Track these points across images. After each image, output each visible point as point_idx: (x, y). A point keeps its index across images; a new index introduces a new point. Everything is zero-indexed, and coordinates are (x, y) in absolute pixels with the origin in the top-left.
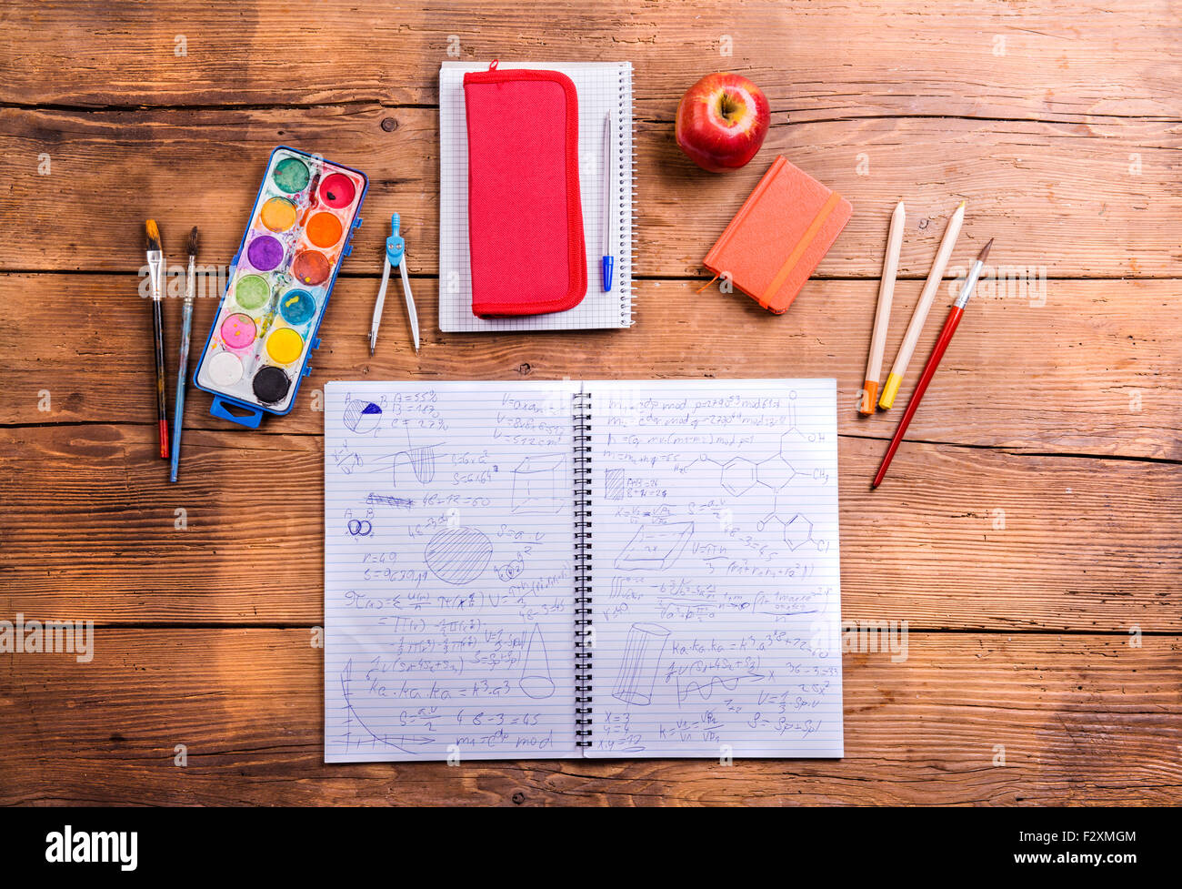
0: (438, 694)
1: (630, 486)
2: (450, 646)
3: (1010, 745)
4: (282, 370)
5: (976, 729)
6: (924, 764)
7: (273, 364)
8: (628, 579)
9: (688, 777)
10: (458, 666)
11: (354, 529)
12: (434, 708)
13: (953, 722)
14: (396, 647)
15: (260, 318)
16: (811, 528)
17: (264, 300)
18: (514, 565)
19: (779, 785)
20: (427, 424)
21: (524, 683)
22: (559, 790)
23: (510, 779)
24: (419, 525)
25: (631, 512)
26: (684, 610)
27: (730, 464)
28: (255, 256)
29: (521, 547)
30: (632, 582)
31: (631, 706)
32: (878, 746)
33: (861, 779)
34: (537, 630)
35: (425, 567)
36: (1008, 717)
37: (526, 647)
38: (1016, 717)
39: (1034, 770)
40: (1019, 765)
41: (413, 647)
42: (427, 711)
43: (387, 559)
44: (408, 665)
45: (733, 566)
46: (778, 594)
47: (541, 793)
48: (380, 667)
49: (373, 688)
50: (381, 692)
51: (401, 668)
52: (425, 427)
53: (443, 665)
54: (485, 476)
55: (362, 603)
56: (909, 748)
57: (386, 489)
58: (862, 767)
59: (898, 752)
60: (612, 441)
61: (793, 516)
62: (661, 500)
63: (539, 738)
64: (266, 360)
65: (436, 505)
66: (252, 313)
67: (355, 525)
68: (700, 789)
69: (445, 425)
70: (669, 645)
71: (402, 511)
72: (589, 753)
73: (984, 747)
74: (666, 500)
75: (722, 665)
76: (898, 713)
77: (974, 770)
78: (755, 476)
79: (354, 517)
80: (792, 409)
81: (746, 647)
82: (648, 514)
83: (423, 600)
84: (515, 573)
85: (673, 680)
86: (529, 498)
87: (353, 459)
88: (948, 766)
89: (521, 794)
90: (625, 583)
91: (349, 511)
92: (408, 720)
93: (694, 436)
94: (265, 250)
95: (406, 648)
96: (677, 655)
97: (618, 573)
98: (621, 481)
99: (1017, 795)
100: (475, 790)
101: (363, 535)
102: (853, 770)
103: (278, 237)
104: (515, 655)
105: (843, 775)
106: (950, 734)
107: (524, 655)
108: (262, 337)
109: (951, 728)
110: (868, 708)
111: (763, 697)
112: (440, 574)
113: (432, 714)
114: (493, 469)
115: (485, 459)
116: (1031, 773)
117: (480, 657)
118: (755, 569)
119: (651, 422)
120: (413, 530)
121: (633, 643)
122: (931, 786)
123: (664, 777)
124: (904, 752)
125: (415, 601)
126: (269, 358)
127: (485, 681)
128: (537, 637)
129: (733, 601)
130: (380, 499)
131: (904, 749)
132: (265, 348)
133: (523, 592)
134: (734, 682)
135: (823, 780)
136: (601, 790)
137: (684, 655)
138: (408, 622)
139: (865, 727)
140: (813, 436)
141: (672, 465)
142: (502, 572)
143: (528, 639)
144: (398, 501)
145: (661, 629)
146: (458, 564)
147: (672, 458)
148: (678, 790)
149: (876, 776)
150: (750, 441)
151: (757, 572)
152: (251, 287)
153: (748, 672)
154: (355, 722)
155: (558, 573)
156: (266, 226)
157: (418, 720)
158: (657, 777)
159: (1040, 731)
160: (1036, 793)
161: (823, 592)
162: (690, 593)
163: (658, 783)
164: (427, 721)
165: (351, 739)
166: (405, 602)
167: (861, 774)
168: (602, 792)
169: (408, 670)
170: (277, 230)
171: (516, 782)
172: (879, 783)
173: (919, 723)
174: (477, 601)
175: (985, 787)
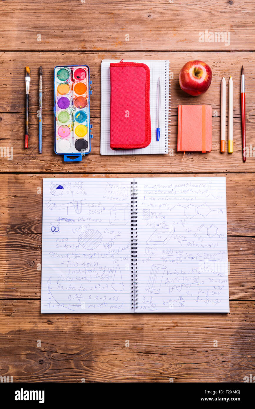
0: (82, 289)
1: (152, 215)
2: (87, 272)
3: (220, 342)
4: (83, 139)
5: (208, 336)
6: (189, 349)
7: (79, 138)
8: (151, 248)
9: (103, 354)
10: (90, 279)
11: (53, 230)
12: (81, 294)
13: (199, 333)
14: (67, 272)
15: (70, 124)
16: (217, 230)
17: (68, 118)
18: (110, 243)
19: (136, 357)
20: (80, 193)
21: (113, 285)
22: (56, 359)
23: (38, 355)
24: (76, 229)
25: (152, 224)
26: (171, 259)
27: (188, 207)
28: (60, 105)
29: (113, 237)
30: (153, 250)
31: (152, 294)
32: (172, 342)
33: (166, 355)
34: (118, 266)
35: (78, 243)
36: (219, 331)
37: (114, 272)
38: (222, 332)
39: (229, 351)
40: (223, 349)
41: (74, 272)
42: (78, 295)
43: (65, 241)
44: (72, 279)
45: (189, 244)
46: (205, 254)
47: (49, 360)
48: (62, 279)
49: (59, 287)
50: (62, 288)
51: (69, 280)
52: (79, 194)
53: (84, 279)
54: (100, 211)
55: (55, 256)
56: (183, 343)
57: (65, 216)
58: (166, 350)
59: (179, 345)
60: (145, 199)
61: (211, 225)
62: (163, 220)
63: (119, 305)
64: (77, 138)
65: (82, 221)
66: (66, 124)
67: (53, 229)
68: (107, 358)
69: (86, 193)
70: (166, 272)
71: (71, 223)
72: (137, 311)
73: (211, 342)
74: (165, 220)
75: (185, 279)
76: (179, 330)
77: (207, 351)
78: (197, 211)
79: (53, 225)
80: (210, 187)
81: (194, 273)
82: (158, 225)
83: (78, 255)
84: (111, 246)
85: (167, 285)
86: (116, 219)
87: (53, 205)
88: (198, 349)
89: (42, 360)
90: (150, 250)
91: (51, 223)
92: (71, 298)
93: (174, 197)
94: (63, 102)
95: (71, 272)
96: (169, 275)
97: (147, 246)
98: (149, 213)
99: (223, 360)
100: (25, 359)
101: (56, 232)
102: (163, 351)
103: (66, 96)
104: (110, 275)
105: (159, 353)
106: (198, 338)
107: (113, 276)
108: (72, 131)
109: (199, 336)
110: (169, 328)
111: (200, 291)
112: (83, 246)
113: (80, 296)
114: (103, 209)
115: (100, 205)
116: (228, 352)
117: (98, 276)
118: (197, 245)
119: (159, 192)
120: (74, 230)
121: (153, 271)
122: (191, 357)
123: (94, 354)
124: (182, 344)
125: (75, 256)
126: (77, 136)
127: (99, 285)
128: (118, 269)
129: (189, 256)
130: (62, 219)
131: (182, 343)
132: (75, 134)
133: (113, 253)
134: (190, 285)
135: (152, 355)
136: (71, 359)
137: (171, 275)
138: (72, 263)
139: (167, 335)
140: (217, 197)
141: (167, 207)
142: (106, 246)
143: (115, 270)
144: (69, 220)
145: (164, 266)
146: (90, 243)
147: (167, 205)
148: (99, 359)
149: (171, 353)
150: (195, 199)
151: (197, 246)
152: (63, 116)
153: (195, 282)
154: (52, 299)
155: (126, 246)
156: (61, 94)
157: (75, 298)
158: (92, 354)
159: (231, 337)
160: (229, 359)
161: (221, 253)
162: (173, 253)
163: (92, 356)
164: (78, 299)
165: (51, 305)
166: (71, 256)
167: (166, 353)
168: (72, 360)
169: (71, 280)
170: (64, 94)
171: (40, 356)
172: (172, 356)
173: (187, 334)
174: (97, 256)
175: (211, 357)
